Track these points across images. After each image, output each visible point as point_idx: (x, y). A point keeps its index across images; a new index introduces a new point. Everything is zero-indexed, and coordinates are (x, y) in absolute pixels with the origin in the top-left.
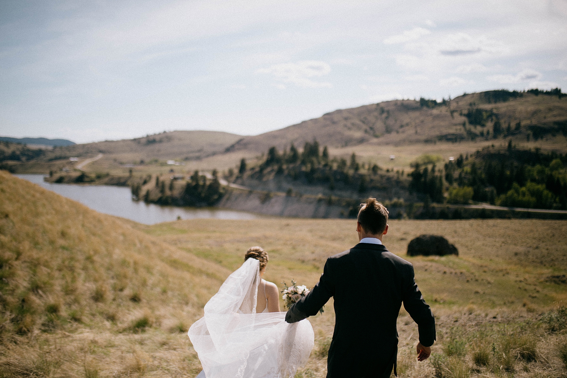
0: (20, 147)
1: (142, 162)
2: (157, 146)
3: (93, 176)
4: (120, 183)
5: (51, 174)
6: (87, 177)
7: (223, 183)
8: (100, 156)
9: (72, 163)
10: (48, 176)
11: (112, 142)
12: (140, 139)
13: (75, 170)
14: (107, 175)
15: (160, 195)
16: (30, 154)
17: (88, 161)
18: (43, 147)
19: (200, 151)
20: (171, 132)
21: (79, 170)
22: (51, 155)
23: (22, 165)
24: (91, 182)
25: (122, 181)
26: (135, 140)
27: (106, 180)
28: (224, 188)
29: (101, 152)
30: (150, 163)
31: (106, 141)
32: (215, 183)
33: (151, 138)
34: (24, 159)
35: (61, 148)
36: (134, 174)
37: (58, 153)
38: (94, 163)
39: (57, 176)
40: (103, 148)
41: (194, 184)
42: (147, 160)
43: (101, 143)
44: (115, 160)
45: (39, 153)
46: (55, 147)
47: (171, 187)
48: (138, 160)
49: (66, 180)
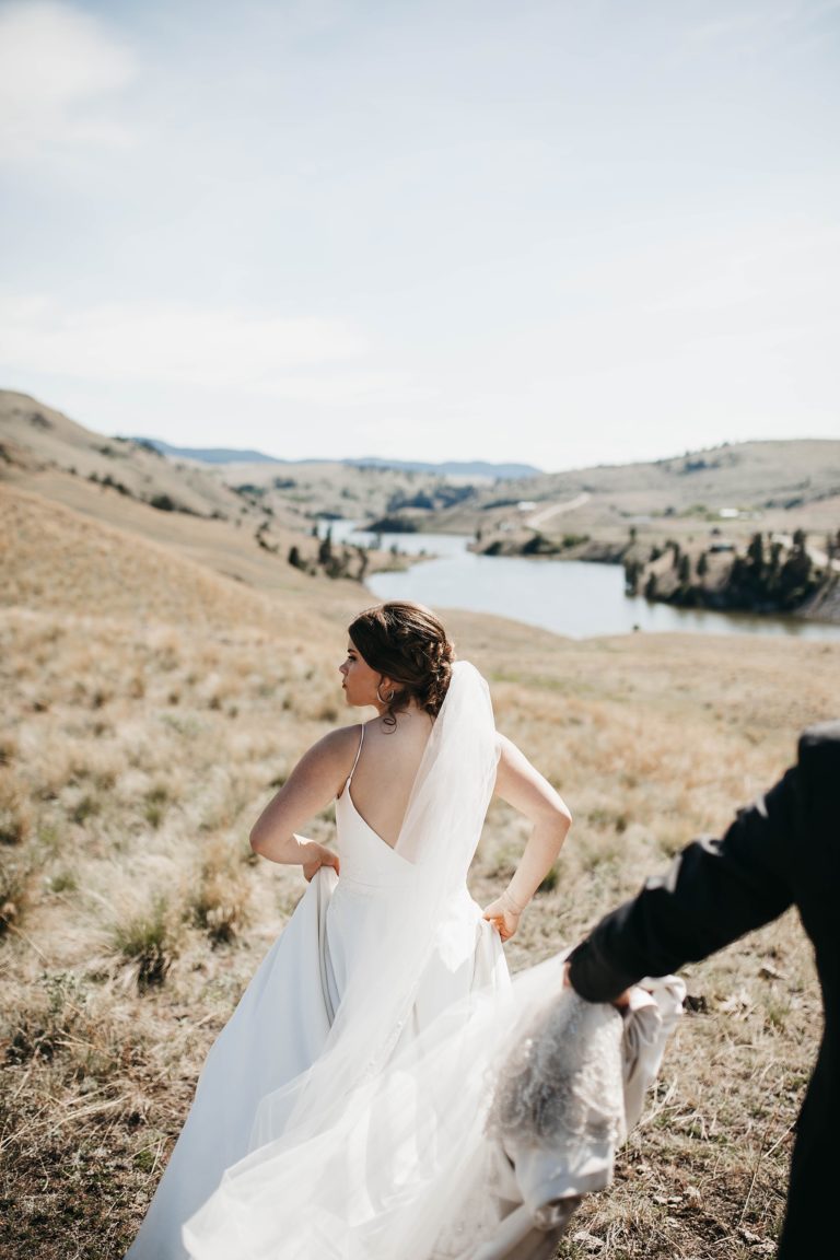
0: (433, 481)
1: (670, 512)
2: (705, 476)
3: (557, 540)
4: (608, 557)
5: (479, 536)
6: (547, 543)
7: (819, 559)
8: (585, 498)
9: (522, 515)
10: (472, 540)
11: (613, 467)
12: (669, 461)
13: (525, 529)
14: (586, 539)
15: (676, 584)
16: (451, 495)
17: (553, 510)
18: (475, 480)
19: (801, 486)
20: (738, 444)
21: (532, 530)
22: (490, 498)
23: (431, 518)
24: (553, 552)
25: (615, 552)
26: (659, 463)
27: (581, 550)
28: (818, 573)
29: (587, 489)
30: (688, 514)
31: (600, 467)
32: (800, 561)
33: (694, 460)
34: (438, 504)
35: (509, 482)
36: (640, 537)
37: (502, 493)
38: (565, 515)
39: (488, 541)
40: (591, 482)
41: (750, 561)
42: (681, 507)
43: (588, 470)
44: (613, 508)
45: (466, 493)
46: (498, 481)
47: (702, 568)
48: (662, 507)
49: (505, 548)
